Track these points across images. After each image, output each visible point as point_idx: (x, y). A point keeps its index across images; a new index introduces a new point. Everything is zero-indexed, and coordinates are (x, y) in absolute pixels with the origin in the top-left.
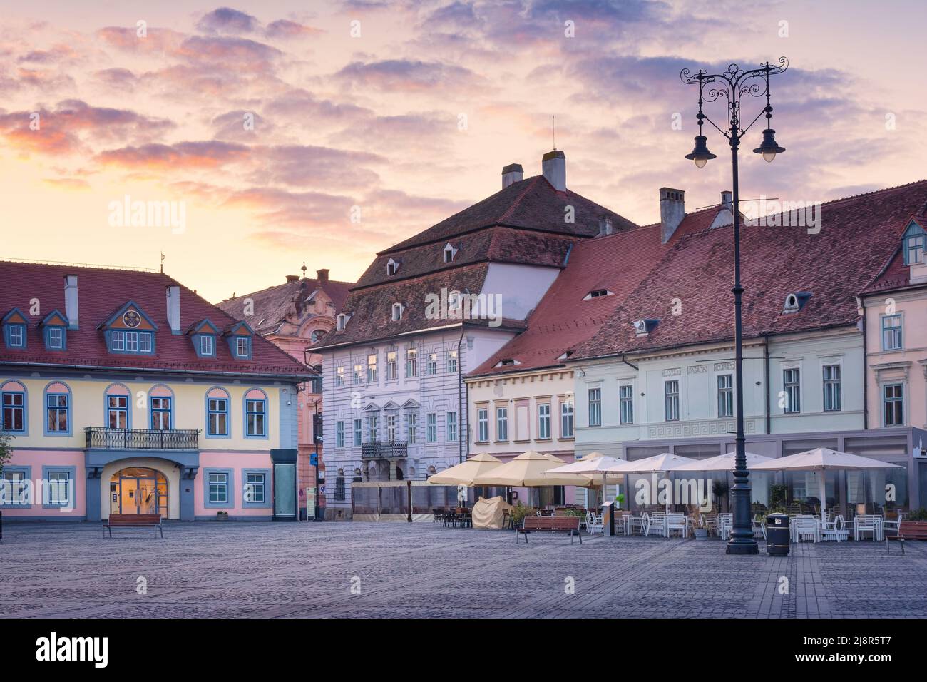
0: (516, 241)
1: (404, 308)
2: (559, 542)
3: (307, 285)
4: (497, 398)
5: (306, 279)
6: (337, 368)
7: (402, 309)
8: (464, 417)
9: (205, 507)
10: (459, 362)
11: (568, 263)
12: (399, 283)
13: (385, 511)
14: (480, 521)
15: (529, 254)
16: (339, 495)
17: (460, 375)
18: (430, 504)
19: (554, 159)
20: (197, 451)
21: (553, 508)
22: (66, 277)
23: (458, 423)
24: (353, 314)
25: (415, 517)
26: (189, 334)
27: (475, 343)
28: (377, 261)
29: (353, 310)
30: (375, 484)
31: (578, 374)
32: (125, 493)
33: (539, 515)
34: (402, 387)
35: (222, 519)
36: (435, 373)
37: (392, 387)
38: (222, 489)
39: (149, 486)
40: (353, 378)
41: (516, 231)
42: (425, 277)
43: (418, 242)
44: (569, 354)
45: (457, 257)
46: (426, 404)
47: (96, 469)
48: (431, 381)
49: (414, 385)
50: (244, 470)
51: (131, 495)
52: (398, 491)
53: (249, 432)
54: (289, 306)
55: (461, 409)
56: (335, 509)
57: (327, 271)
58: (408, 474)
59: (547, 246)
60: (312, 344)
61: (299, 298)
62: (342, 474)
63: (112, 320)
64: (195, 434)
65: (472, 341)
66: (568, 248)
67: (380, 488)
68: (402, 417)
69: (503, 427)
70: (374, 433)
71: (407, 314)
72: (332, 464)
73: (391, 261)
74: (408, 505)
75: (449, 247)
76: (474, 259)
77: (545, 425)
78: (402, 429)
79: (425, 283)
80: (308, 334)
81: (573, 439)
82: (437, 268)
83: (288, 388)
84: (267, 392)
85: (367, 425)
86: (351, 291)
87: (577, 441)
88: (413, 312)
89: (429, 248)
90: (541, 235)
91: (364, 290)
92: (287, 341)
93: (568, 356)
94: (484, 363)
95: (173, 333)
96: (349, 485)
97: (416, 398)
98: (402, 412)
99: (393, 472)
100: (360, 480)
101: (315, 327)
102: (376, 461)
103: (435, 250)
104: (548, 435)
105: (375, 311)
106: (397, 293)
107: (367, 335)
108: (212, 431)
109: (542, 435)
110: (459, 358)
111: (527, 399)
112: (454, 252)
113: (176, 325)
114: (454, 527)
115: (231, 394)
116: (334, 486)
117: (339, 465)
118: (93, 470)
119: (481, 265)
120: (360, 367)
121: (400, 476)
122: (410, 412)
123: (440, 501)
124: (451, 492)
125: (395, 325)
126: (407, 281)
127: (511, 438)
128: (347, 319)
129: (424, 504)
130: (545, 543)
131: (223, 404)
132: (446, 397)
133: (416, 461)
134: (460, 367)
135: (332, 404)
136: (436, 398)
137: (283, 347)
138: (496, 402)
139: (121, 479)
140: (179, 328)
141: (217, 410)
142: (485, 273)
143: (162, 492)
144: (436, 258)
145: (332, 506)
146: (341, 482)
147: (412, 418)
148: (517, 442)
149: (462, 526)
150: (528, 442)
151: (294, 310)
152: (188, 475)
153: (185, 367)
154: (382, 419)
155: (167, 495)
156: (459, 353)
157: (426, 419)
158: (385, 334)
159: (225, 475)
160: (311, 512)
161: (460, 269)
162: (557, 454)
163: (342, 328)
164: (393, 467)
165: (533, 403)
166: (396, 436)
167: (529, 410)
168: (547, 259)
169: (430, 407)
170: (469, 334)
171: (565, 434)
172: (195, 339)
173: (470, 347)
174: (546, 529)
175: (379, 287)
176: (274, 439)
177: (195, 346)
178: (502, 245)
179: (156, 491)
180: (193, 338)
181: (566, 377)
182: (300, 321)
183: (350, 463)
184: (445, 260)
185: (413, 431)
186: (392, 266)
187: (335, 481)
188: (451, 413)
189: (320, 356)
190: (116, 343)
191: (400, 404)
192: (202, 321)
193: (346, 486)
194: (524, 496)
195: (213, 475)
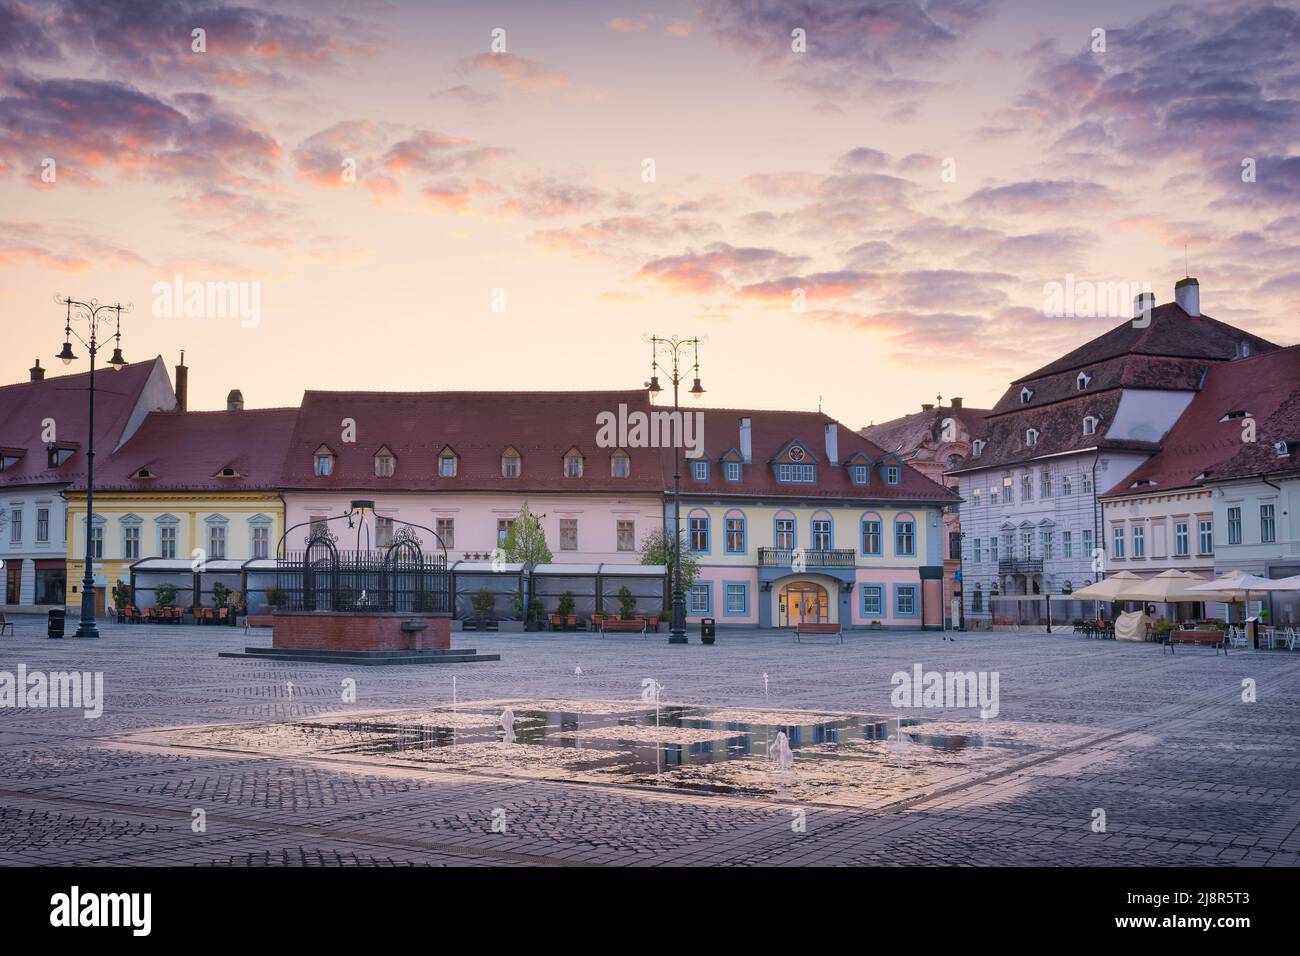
0: (1149, 368)
1: (1038, 434)
2: (1203, 654)
3: (943, 413)
4: (1133, 517)
5: (940, 408)
6: (973, 490)
7: (1036, 434)
8: (1100, 535)
9: (861, 617)
10: (1094, 483)
11: (1203, 386)
12: (1032, 410)
13: (1024, 623)
14: (1124, 633)
15: (1163, 378)
16: (977, 607)
17: (1095, 495)
18: (1067, 617)
19: (1186, 285)
20: (855, 568)
21: (1193, 622)
22: (741, 419)
23: (1093, 540)
24: (989, 440)
25: (1054, 629)
26: (845, 465)
27: (1109, 465)
28: (1011, 391)
29: (988, 436)
30: (1013, 597)
31: (1216, 493)
32: (792, 605)
33: (1182, 629)
34: (1037, 507)
35: (875, 628)
36: (1069, 493)
37: (1028, 507)
38: (875, 601)
39: (811, 597)
40: (990, 499)
41: (1150, 358)
42: (1059, 404)
43: (1051, 371)
44: (1207, 474)
45: (1089, 384)
46: (1061, 523)
47: (768, 583)
48: (1067, 502)
49: (1049, 504)
50: (895, 585)
51: (797, 606)
52: (1036, 604)
53: (899, 551)
54: (925, 432)
55: (1096, 527)
56: (973, 620)
57: (961, 399)
58: (1044, 588)
59: (1181, 370)
60: (949, 468)
61: (935, 425)
62: (979, 587)
63: (781, 454)
64: (852, 553)
65: (1106, 464)
66: (1203, 372)
67: (1020, 602)
68: (1037, 535)
69: (1140, 545)
70: (1010, 550)
71: (1042, 439)
72: (970, 578)
73: (1025, 390)
74: (1046, 617)
75: (1082, 376)
76: (1108, 387)
77: (1183, 543)
78: (1038, 547)
79: (1058, 409)
80: (944, 458)
81: (1213, 556)
82: (1070, 395)
83: (934, 512)
84: (915, 515)
85: (1002, 543)
86: (986, 418)
87: (1217, 558)
88: (1047, 437)
89: (1062, 377)
90: (1175, 361)
91: (999, 418)
92: (925, 466)
93: (1206, 476)
94: (1120, 484)
95: (832, 465)
96: (986, 600)
97: (1052, 517)
98: (1037, 531)
99: (1030, 586)
100: (996, 593)
101: (950, 452)
102: (1013, 576)
103: (1068, 378)
104: (1186, 552)
105: (1010, 437)
106: (1031, 419)
107: (1003, 460)
108: (866, 550)
109: (1180, 552)
110: (1094, 479)
111: (1164, 518)
112: (1087, 380)
113: (833, 457)
114: (1097, 638)
115: (882, 516)
116: (972, 599)
117: (977, 580)
118: (765, 584)
119: (1115, 391)
120: (996, 489)
121: (1036, 590)
122: (1045, 530)
123: (1077, 614)
124: (1087, 605)
125: (1029, 449)
126: (1040, 409)
127: (1148, 554)
128: (982, 444)
129: (1062, 617)
130: (1191, 655)
131: (876, 526)
132: (1081, 516)
133: (1052, 576)
134: (1095, 487)
135: (969, 523)
136: (1072, 517)
137: (923, 471)
138: (1132, 520)
139: (788, 591)
140: (836, 460)
141: (871, 531)
142: (1119, 400)
143: (822, 603)
144: (1070, 386)
145: (970, 617)
146: (978, 595)
147: (1048, 536)
148: (1154, 558)
149: (1105, 638)
150: (1165, 558)
151: (930, 436)
152: (846, 589)
153: (843, 493)
154: (1018, 537)
155: (827, 607)
156: (1094, 476)
157: (1062, 537)
158: (1020, 459)
159: (878, 589)
160: (956, 623)
161: (1093, 396)
162: (1195, 570)
163: (978, 453)
164: (1029, 582)
165: (1170, 522)
166: (1032, 553)
167: (1165, 528)
168: (1182, 382)
169: (1065, 526)
170: (1103, 457)
171: (1204, 551)
172: (850, 470)
173: (1105, 469)
174: (1189, 641)
175: (1014, 414)
176: (922, 557)
177: (851, 475)
178: (1135, 372)
179: (818, 602)
180: (849, 469)
181: (1204, 496)
182: (937, 446)
183: (987, 578)
184: (1078, 388)
185: (1049, 548)
186: (1025, 395)
187: (972, 594)
188: (1086, 531)
189: (957, 478)
190: (783, 475)
191: (1036, 523)
192: (856, 454)
193: (983, 599)
194: (1162, 610)
195: (868, 588)
